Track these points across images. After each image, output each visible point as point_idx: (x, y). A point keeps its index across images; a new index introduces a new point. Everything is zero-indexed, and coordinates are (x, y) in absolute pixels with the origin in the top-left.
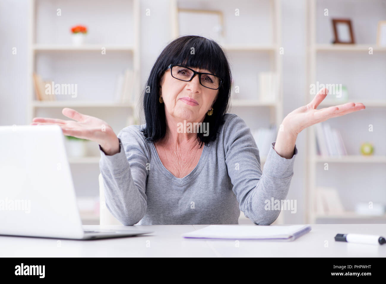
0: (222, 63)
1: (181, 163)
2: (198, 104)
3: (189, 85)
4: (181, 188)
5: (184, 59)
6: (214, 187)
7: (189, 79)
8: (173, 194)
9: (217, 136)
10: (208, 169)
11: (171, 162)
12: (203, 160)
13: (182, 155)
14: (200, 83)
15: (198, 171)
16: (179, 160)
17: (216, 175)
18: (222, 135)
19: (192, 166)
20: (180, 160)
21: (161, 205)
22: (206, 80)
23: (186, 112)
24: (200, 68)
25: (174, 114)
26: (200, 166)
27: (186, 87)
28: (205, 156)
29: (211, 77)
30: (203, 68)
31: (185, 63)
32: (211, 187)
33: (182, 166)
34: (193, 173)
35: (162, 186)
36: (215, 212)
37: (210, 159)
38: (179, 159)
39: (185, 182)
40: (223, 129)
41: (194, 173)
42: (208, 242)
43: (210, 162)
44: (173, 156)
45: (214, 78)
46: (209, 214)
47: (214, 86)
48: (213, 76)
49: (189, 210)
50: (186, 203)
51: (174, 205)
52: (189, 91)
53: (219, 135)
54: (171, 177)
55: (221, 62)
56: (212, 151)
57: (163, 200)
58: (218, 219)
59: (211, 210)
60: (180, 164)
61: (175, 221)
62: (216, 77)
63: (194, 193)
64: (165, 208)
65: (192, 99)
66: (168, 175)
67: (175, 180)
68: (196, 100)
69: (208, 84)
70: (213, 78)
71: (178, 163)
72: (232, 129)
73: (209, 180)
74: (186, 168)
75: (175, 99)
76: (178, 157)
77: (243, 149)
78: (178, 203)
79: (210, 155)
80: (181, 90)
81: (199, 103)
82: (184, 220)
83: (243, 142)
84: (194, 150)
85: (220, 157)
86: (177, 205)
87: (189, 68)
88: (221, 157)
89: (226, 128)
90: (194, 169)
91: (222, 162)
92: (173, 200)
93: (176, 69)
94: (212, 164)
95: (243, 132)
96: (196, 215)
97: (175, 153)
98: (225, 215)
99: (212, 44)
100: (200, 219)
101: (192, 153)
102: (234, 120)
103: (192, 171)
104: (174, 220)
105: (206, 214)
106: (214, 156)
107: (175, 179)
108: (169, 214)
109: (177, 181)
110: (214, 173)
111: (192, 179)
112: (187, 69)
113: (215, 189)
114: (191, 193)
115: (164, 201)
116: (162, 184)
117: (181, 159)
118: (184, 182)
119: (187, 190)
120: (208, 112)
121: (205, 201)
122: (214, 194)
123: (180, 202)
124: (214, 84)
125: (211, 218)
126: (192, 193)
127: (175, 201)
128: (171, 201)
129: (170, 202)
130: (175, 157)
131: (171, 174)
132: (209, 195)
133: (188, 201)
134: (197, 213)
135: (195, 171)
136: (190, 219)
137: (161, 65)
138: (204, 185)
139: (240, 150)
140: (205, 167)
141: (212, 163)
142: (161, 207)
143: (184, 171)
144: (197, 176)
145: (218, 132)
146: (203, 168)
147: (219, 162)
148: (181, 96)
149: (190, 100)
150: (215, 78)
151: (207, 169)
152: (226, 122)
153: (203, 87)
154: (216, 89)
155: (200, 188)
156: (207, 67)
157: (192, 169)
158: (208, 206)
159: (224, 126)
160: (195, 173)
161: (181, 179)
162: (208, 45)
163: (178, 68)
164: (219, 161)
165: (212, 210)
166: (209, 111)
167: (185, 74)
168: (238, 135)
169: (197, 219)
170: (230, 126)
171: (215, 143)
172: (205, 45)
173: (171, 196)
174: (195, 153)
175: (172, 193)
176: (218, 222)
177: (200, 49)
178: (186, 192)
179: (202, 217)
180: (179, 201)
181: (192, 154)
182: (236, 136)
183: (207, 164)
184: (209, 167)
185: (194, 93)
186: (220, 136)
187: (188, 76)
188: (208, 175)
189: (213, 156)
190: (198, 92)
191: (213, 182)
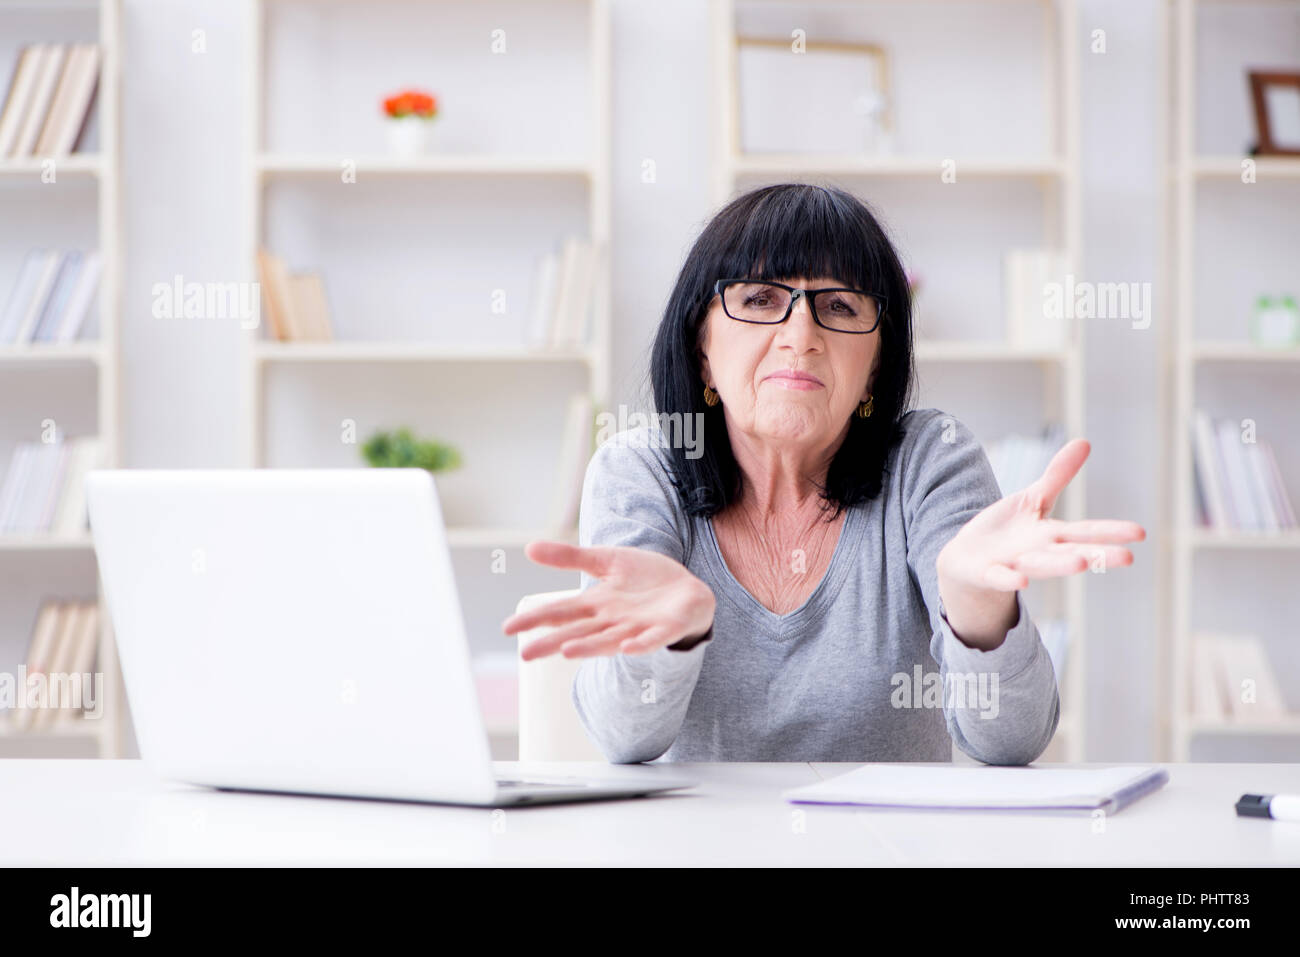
0: (869, 250)
1: (778, 572)
2: (822, 385)
3: (783, 334)
4: (777, 644)
5: (755, 258)
6: (877, 644)
7: (782, 315)
8: (755, 663)
9: (884, 482)
10: (858, 589)
11: (750, 566)
12: (844, 558)
13: (784, 547)
14: (818, 322)
15: (827, 594)
16: (773, 561)
17: (883, 607)
18: (896, 479)
19: (811, 579)
20: (776, 561)
21: (717, 693)
22: (833, 312)
23: (792, 412)
24: (808, 278)
25: (756, 429)
26: (836, 579)
27: (778, 342)
28: (848, 548)
29: (846, 297)
30: (816, 277)
31: (760, 271)
32: (866, 645)
33: (781, 581)
34: (815, 598)
35: (723, 633)
36: (878, 720)
37: (864, 554)
38: (772, 557)
39: (792, 627)
40: (900, 459)
41: (816, 601)
42: (862, 817)
43: (864, 563)
44: (756, 548)
45: (857, 299)
46: (858, 725)
47: (862, 325)
48: (852, 294)
49: (795, 713)
50: (790, 692)
51: (754, 694)
52: (788, 350)
53: (889, 479)
54: (751, 606)
55: (868, 245)
56: (870, 532)
57: (723, 678)
58: (885, 741)
59: (863, 713)
60: (775, 572)
61: (755, 745)
62: (863, 297)
63: (814, 661)
64: (727, 702)
65: (801, 373)
66: (743, 600)
67: (763, 619)
68: (813, 374)
69: (840, 322)
70: (853, 299)
71: (770, 570)
72: (923, 456)
73: (861, 622)
74: (794, 585)
75: (750, 384)
76: (770, 551)
77: (952, 517)
78: (766, 692)
79: (865, 542)
80: (765, 352)
81: (823, 381)
82: (782, 742)
83: (956, 493)
84: (818, 530)
85: (893, 547)
86: (763, 697)
87: (774, 281)
88: (895, 549)
89: (908, 456)
90: (817, 588)
91: (900, 564)
92: (753, 682)
93: (736, 293)
94: (869, 573)
95: (956, 463)
96: (819, 728)
97: (763, 540)
98: (908, 729)
99: (833, 197)
100: (830, 742)
101: (812, 538)
102: (931, 426)
103: (813, 593)
104: (752, 742)
105: (850, 727)
106: (877, 547)
107: (763, 616)
108: (739, 721)
109: (768, 622)
110: (877, 599)
111: (812, 619)
112: (770, 287)
113: (877, 649)
114: (807, 661)
115: (727, 681)
117: (779, 559)
118: (788, 627)
119: (797, 653)
120: (858, 409)
121: (846, 686)
122: (875, 664)
123: (773, 687)
124: (860, 317)
125: (863, 738)
126: (810, 661)
127: (758, 685)
128: (748, 683)
130: (761, 550)
132: (860, 667)
133: (797, 685)
134: (823, 723)
135: (821, 595)
136: (799, 741)
137: (691, 293)
138: (844, 636)
139: (944, 521)
140: (850, 580)
141: (869, 570)
142: (715, 699)
143: (787, 596)
144: (827, 608)
145: (885, 471)
146: (845, 585)
147: (888, 565)
148: (766, 368)
149: (794, 376)
150: (861, 299)
151: (854, 587)
152: (908, 435)
153: (831, 332)
154: (869, 330)
155: (834, 645)
156: (828, 268)
157: (812, 588)
158: (856, 702)
159: (902, 449)
160: (820, 602)
161: (778, 619)
162: (821, 203)
163: (741, 289)
164: (888, 560)
165: (867, 714)
166: (862, 404)
167: (766, 304)
168: (938, 475)
169: (821, 742)
170: (918, 448)
171: (878, 505)
172: (811, 208)
173: (749, 665)
174: (820, 541)
175: (753, 659)
176: (885, 750)
177: (797, 220)
178: (794, 659)
179: (836, 736)
180: (771, 685)
181: (810, 543)
182: (933, 476)
183: (855, 573)
184: (862, 582)
185: (805, 354)
186: (891, 482)
187: (777, 306)
188: (857, 607)
189: (872, 546)
190: (812, 349)
191: (873, 629)
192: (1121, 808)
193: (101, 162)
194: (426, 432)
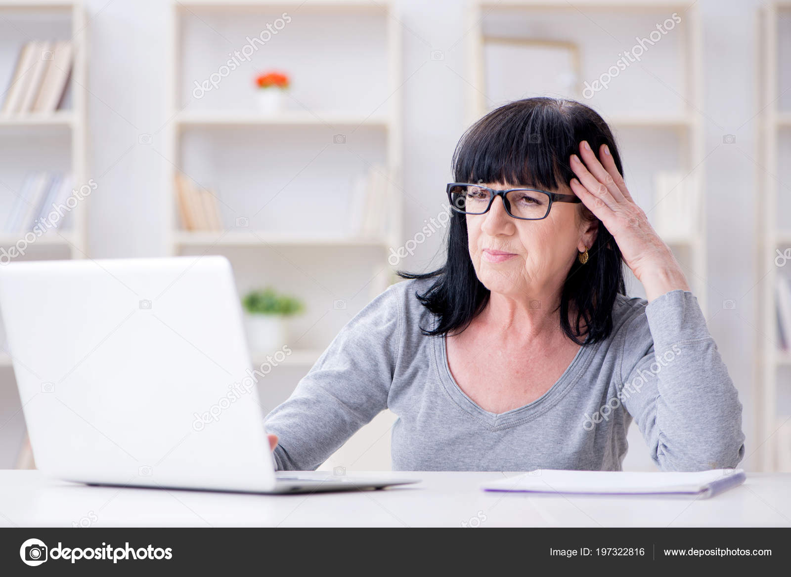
7: (486, 208)
39: (504, 422)
66: (466, 404)
67: (481, 417)
107: (481, 414)
115: (447, 461)
116: (451, 424)
118: (502, 421)
127: (471, 463)
129: (461, 464)
131: (472, 402)
161: (494, 416)
175: (470, 443)
192: (713, 495)
193: (74, 117)
194: (283, 290)
